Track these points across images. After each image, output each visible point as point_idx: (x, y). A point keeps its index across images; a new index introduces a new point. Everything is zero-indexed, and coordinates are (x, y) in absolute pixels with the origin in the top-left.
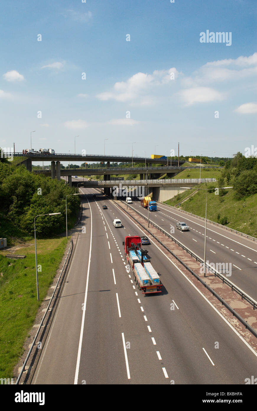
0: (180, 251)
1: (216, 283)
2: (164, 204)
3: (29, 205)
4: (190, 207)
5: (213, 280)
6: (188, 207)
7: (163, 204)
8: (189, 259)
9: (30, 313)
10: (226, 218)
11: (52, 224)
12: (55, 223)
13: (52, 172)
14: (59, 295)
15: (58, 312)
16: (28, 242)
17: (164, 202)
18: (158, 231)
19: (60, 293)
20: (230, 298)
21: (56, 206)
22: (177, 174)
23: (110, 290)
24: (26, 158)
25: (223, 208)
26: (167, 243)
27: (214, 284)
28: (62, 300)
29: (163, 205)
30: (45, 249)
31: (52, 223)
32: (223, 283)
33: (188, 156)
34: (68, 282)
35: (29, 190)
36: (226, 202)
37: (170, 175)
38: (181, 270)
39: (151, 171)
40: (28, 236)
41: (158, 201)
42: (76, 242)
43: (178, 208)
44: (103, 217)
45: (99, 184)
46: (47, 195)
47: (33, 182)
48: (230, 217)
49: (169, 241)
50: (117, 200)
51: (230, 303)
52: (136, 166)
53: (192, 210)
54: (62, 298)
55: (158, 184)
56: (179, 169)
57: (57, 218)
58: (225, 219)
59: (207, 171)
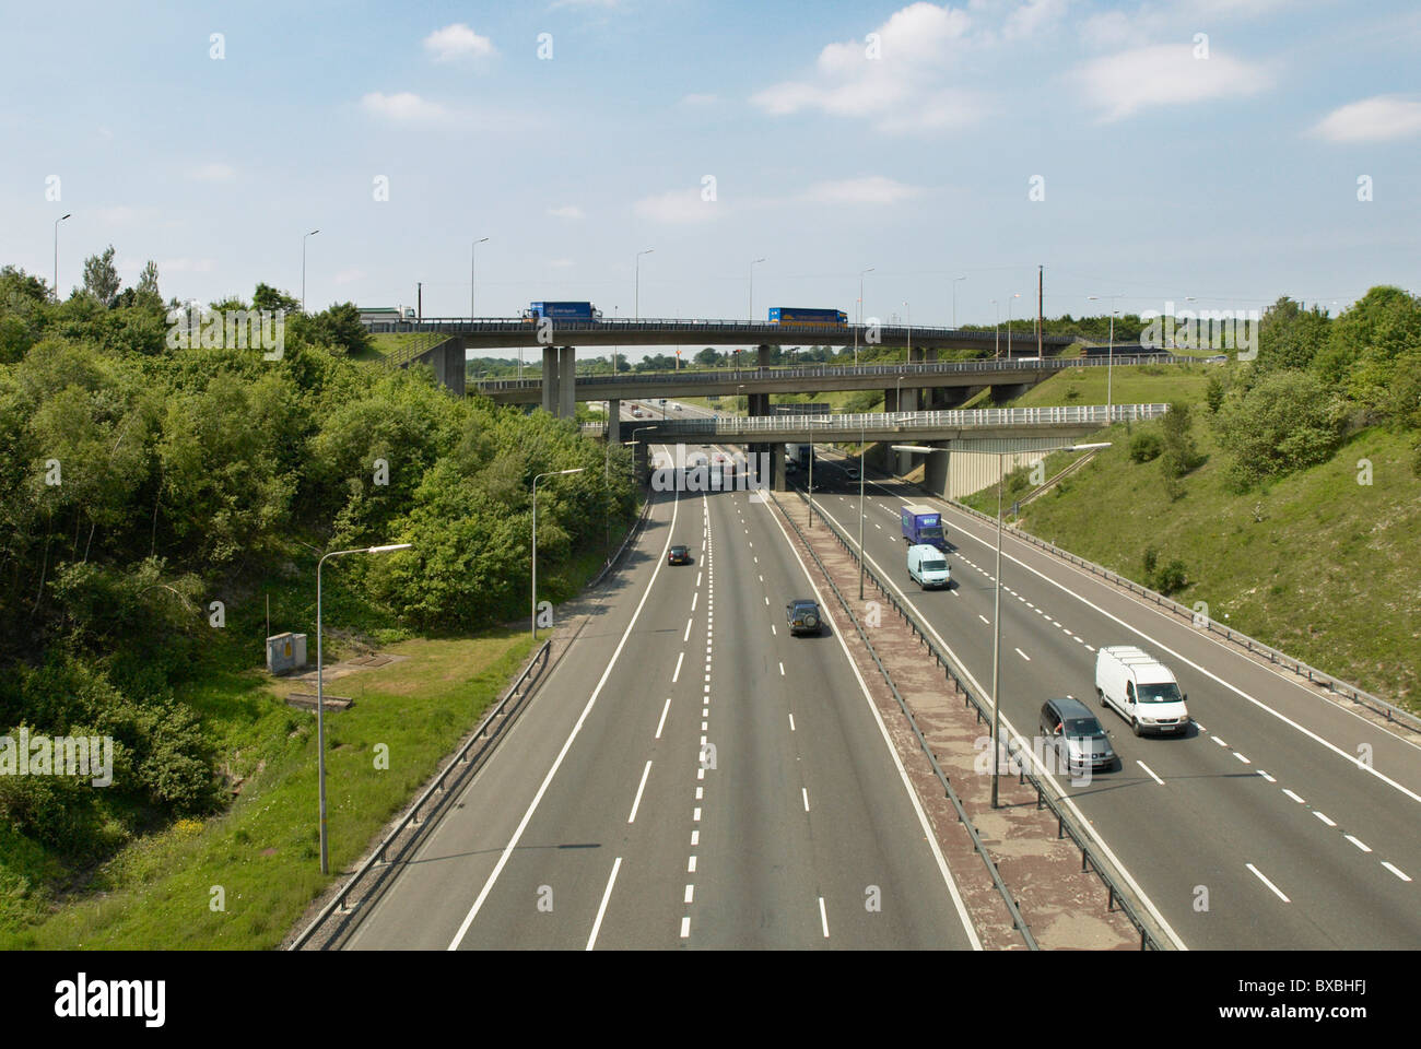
0: (945, 699)
1: (1029, 836)
2: (963, 509)
3: (407, 513)
4: (1052, 520)
5: (1027, 821)
6: (1048, 519)
7: (958, 507)
8: (963, 733)
9: (272, 920)
10: (1178, 566)
11: (480, 582)
12: (494, 581)
13: (546, 385)
14: (405, 857)
15: (376, 918)
16: (389, 647)
17: (964, 500)
18: (890, 615)
19: (412, 849)
20: (1060, 902)
21: (505, 516)
22: (1030, 389)
23: (598, 846)
24: (442, 339)
25: (1177, 524)
26: (907, 664)
27: (1023, 840)
28: (408, 876)
29: (958, 512)
30: (437, 678)
31: (482, 577)
32: (1061, 837)
33: (1090, 317)
34: (461, 806)
35: (413, 456)
36: (1193, 502)
37: (1003, 394)
38: (910, 775)
39: (926, 378)
40: (391, 628)
41: (942, 494)
42: (560, 654)
43: (1012, 521)
44: (706, 559)
45: (720, 431)
46: (478, 473)
47: (433, 426)
48: (1198, 562)
49: (917, 654)
50: (786, 491)
51: (1054, 922)
52: (887, 358)
53: (1059, 532)
54: (412, 865)
55: (941, 430)
56: (1037, 369)
57: (502, 561)
58: (1173, 572)
59: (1152, 374)
